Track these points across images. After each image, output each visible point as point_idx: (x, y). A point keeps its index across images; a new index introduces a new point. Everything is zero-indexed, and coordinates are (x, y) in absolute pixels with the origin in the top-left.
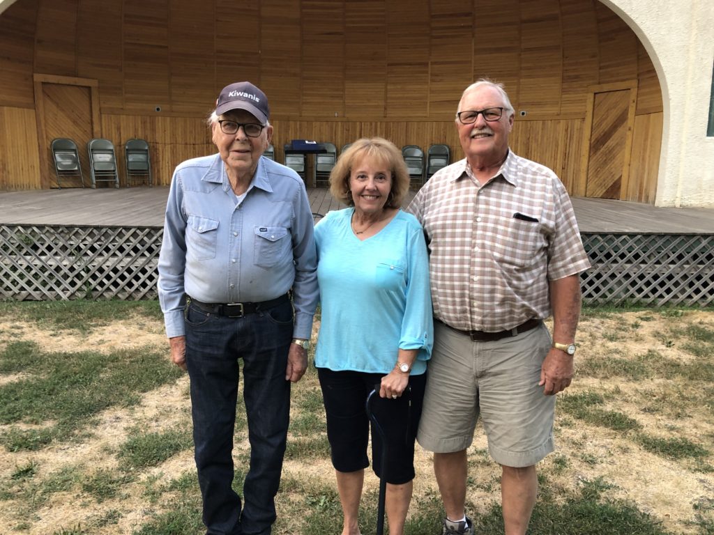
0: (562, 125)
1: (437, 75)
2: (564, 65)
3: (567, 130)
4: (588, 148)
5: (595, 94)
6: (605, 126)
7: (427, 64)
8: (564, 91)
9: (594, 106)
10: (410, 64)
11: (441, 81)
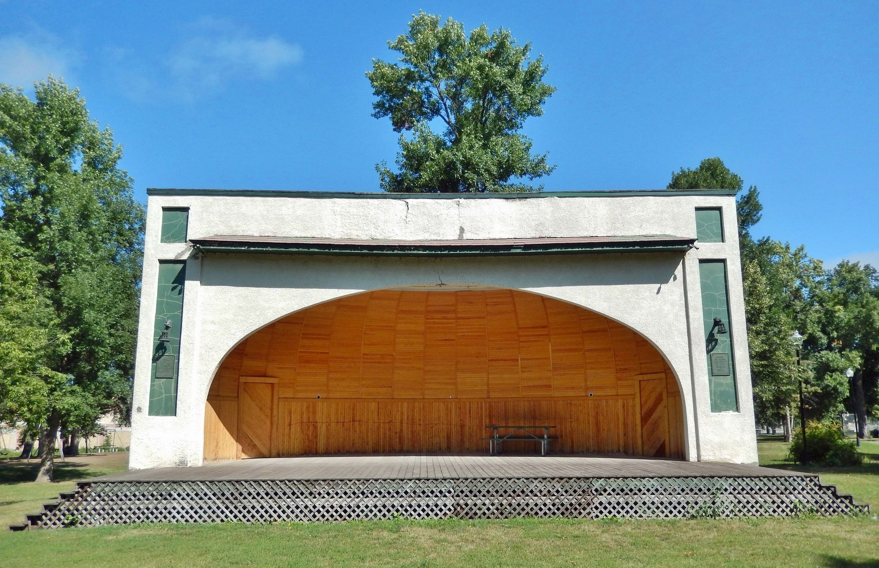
0: (620, 403)
1: (526, 368)
2: (615, 361)
3: (624, 407)
4: (640, 420)
5: (640, 381)
6: (650, 403)
7: (517, 360)
8: (618, 379)
9: (640, 389)
10: (505, 360)
11: (528, 371)
